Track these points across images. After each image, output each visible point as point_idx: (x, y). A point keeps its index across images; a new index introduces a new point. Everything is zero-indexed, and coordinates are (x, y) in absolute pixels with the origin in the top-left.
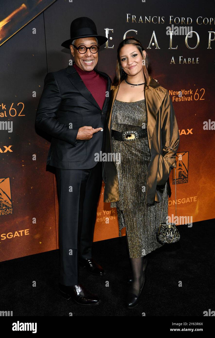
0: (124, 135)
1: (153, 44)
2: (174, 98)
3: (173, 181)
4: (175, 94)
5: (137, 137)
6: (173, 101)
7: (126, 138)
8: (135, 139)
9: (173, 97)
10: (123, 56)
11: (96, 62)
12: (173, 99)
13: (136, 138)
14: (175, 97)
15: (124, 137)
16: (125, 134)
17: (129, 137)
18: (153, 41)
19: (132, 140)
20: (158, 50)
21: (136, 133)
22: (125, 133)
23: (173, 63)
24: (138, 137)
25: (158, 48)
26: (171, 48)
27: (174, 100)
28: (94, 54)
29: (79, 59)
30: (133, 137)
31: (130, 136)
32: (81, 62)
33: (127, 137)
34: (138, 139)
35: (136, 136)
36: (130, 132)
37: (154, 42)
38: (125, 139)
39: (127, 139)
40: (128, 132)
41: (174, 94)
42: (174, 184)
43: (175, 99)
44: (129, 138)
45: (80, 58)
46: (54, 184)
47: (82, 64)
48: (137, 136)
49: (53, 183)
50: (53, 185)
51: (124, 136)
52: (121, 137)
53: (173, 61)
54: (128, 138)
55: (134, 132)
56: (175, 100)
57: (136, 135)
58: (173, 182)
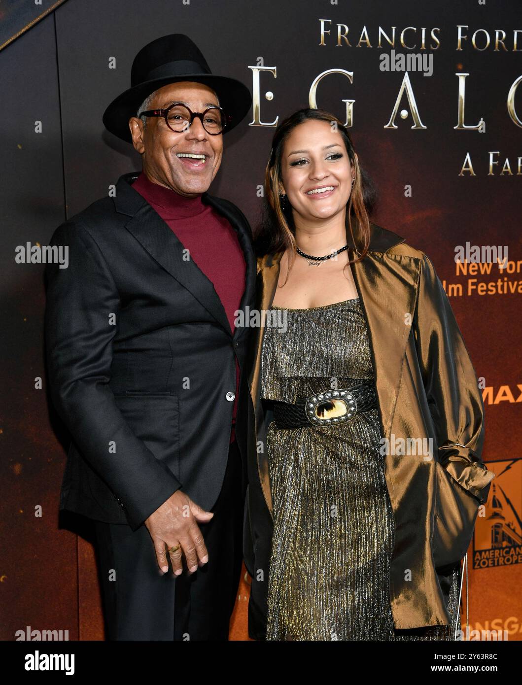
0: (312, 405)
1: (404, 114)
2: (473, 284)
3: (474, 557)
4: (476, 273)
5: (353, 409)
6: (470, 294)
7: (319, 415)
8: (346, 415)
9: (470, 281)
10: (298, 152)
11: (215, 162)
12: (470, 287)
13: (350, 412)
14: (475, 280)
15: (312, 412)
16: (313, 403)
17: (327, 410)
18: (405, 104)
19: (338, 418)
20: (419, 131)
21: (347, 394)
22: (315, 399)
23: (467, 173)
24: (355, 407)
25: (418, 125)
26: (461, 126)
27: (472, 290)
28: (212, 138)
29: (165, 149)
30: (340, 410)
31: (330, 407)
32: (172, 161)
33: (320, 411)
34: (358, 413)
35: (350, 406)
36: (329, 395)
37: (408, 108)
38: (314, 419)
39: (321, 418)
40: (324, 395)
41: (474, 271)
42: (476, 566)
43: (474, 287)
44: (328, 415)
45: (168, 149)
46: (78, 564)
47: (174, 166)
48: (354, 405)
49: (76, 563)
50: (75, 568)
51: (312, 409)
52: (301, 416)
53: (467, 166)
54: (323, 416)
55: (343, 393)
56: (476, 290)
57: (348, 401)
58: (474, 560)
